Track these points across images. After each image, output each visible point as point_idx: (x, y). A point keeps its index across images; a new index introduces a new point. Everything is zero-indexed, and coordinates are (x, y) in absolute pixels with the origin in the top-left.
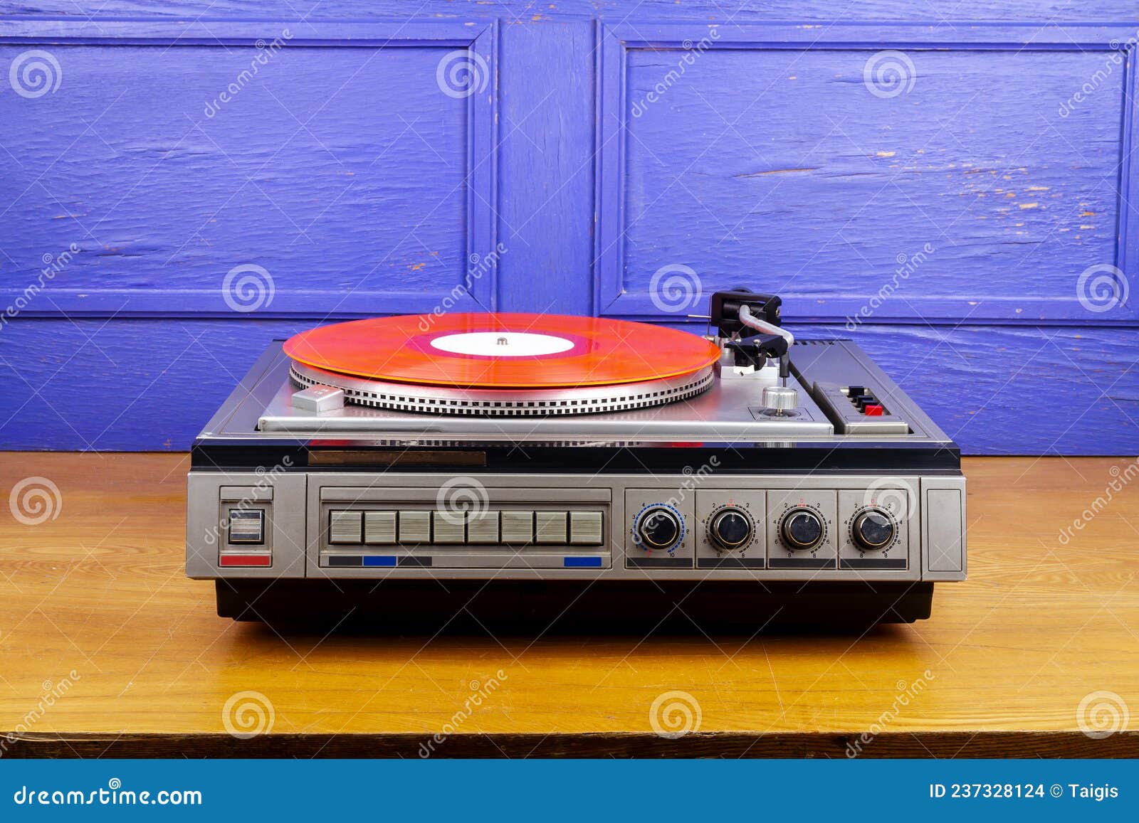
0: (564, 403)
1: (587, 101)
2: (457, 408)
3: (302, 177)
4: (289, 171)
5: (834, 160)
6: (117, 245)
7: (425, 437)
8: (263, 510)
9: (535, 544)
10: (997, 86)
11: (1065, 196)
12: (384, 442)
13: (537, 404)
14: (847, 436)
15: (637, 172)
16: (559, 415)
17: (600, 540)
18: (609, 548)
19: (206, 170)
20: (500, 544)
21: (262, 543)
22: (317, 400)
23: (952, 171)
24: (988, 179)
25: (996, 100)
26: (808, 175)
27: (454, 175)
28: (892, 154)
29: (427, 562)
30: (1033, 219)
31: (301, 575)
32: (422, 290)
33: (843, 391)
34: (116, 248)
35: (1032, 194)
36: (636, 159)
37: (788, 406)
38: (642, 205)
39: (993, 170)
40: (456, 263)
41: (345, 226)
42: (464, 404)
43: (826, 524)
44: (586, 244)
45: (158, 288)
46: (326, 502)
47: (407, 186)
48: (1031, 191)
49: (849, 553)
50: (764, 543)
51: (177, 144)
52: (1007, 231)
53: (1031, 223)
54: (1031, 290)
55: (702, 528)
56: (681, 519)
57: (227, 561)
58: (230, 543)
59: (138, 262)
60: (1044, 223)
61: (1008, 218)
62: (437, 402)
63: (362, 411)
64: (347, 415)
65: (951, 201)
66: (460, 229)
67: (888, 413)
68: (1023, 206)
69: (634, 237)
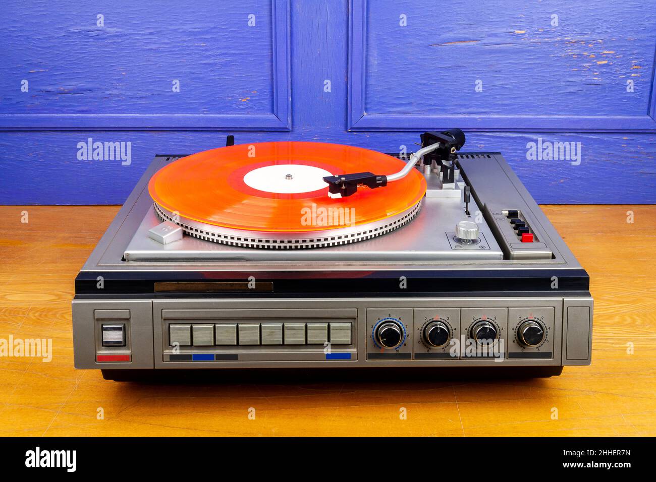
3: (175, 47)
4: (167, 43)
5: (489, 36)
6: (67, 87)
8: (125, 324)
9: (307, 344)
11: (624, 57)
14: (511, 261)
15: (373, 43)
16: (323, 248)
17: (349, 342)
18: (356, 347)
19: (118, 43)
20: (283, 345)
21: (125, 346)
22: (164, 236)
23: (558, 41)
24: (579, 47)
26: (474, 45)
27: (265, 45)
28: (524, 32)
29: (234, 357)
30: (604, 70)
31: (152, 367)
32: (248, 113)
33: (503, 212)
34: (67, 89)
35: (605, 56)
37: (471, 235)
38: (376, 62)
39: (583, 41)
40: (268, 97)
41: (201, 76)
43: (500, 330)
44: (343, 86)
45: (94, 113)
46: (166, 319)
47: (237, 52)
48: (604, 54)
49: (515, 349)
52: (589, 78)
53: (603, 73)
55: (418, 334)
56: (404, 328)
57: (102, 358)
58: (103, 346)
59: (81, 98)
60: (611, 73)
61: (590, 70)
62: (242, 240)
63: (194, 242)
65: (558, 60)
66: (269, 77)
67: (537, 239)
68: (599, 63)
69: (372, 82)
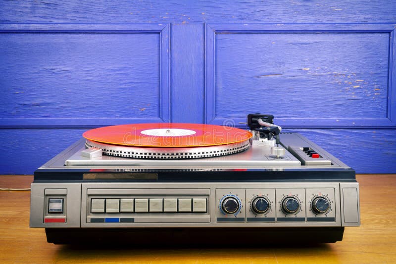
0: (191, 154)
1: (202, 52)
2: (147, 156)
3: (102, 78)
4: (97, 76)
5: (288, 71)
7: (134, 168)
8: (63, 199)
9: (178, 212)
10: (345, 45)
11: (369, 83)
12: (118, 170)
13: (180, 154)
14: (306, 166)
15: (219, 76)
16: (189, 159)
17: (205, 211)
18: (209, 214)
19: (68, 76)
20: (163, 212)
21: (62, 213)
22: (91, 153)
23: (330, 75)
24: (342, 78)
25: (345, 50)
26: (279, 77)
27: (155, 77)
28: (308, 69)
29: (132, 220)
30: (358, 91)
31: (79, 227)
32: (144, 117)
33: (301, 149)
34: (37, 103)
36: (219, 72)
37: (281, 154)
38: (221, 87)
39: (344, 74)
40: (156, 108)
41: (117, 95)
42: (150, 154)
43: (300, 203)
44: (202, 101)
45: (52, 118)
46: (89, 195)
47: (139, 81)
48: (357, 82)
49: (311, 215)
50: (274, 211)
51: (58, 67)
52: (349, 96)
53: (357, 93)
54: (358, 116)
55: (248, 206)
56: (239, 201)
57: (48, 221)
58: (49, 213)
59: (44, 108)
60: (362, 93)
61: (349, 91)
62: (139, 154)
63: (109, 157)
64: (103, 159)
65: (330, 85)
66: (157, 96)
67: (321, 157)
68: (355, 87)
69: (219, 98)
